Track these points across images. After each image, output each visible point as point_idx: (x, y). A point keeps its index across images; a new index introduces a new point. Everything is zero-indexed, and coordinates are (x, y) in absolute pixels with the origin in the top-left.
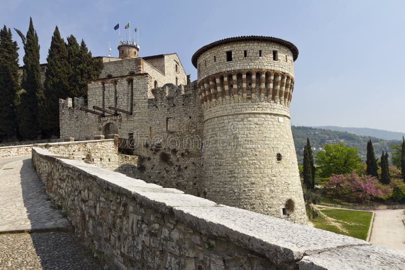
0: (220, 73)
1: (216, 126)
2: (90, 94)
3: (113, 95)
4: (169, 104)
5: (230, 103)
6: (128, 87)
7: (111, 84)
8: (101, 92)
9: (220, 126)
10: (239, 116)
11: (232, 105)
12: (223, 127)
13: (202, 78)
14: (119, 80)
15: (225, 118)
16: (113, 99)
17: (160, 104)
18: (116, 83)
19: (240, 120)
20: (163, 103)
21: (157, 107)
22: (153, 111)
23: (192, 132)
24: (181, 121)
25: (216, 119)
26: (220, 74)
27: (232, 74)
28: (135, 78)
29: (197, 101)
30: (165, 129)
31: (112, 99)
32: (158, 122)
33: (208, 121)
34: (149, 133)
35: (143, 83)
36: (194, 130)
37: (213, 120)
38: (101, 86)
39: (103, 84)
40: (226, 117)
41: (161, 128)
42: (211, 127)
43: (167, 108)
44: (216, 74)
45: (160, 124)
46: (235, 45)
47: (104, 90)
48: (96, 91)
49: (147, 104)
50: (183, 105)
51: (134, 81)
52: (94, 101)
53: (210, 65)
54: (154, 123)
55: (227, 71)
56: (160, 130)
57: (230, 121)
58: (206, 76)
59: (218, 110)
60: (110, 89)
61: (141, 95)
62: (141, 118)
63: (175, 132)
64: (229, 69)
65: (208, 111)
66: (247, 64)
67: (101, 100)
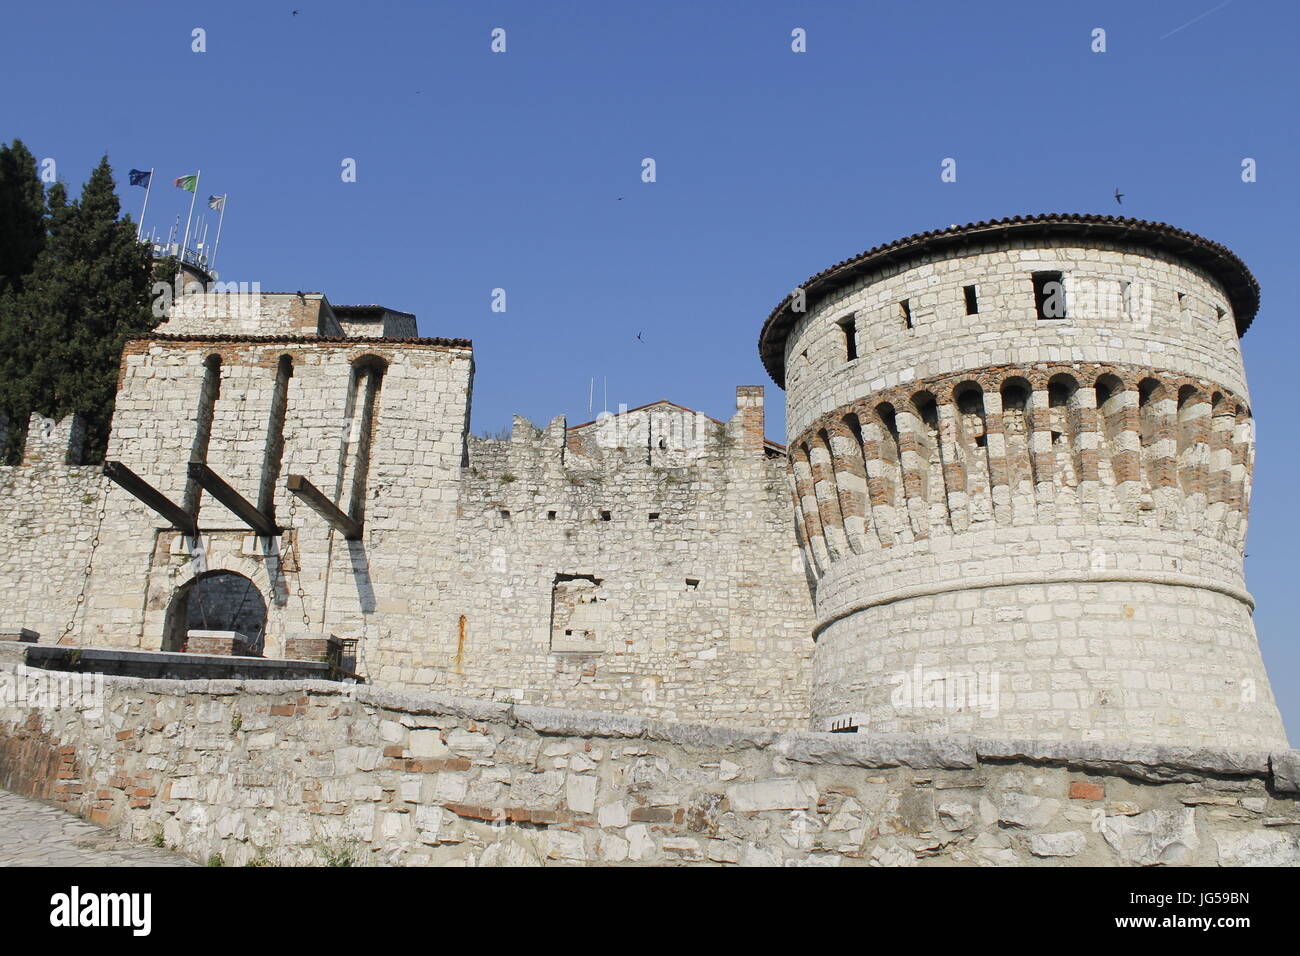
0: (1012, 366)
1: (974, 635)
2: (129, 405)
3: (265, 424)
4: (574, 505)
5: (1057, 522)
6: (352, 395)
7: (257, 371)
8: (195, 403)
9: (1005, 634)
10: (1111, 592)
11: (1063, 531)
12: (1025, 641)
13: (879, 385)
14: (310, 358)
15: (1028, 594)
16: (263, 445)
17: (524, 498)
18: (286, 367)
19: (1115, 610)
20: (538, 499)
21: (506, 514)
22: (485, 533)
23: (693, 664)
24: (637, 598)
25: (968, 599)
26: (1013, 373)
27: (1079, 379)
28: (398, 357)
29: (728, 506)
30: (541, 634)
31: (256, 449)
32: (507, 592)
33: (899, 607)
34: (453, 648)
35: (442, 386)
36: (712, 654)
37: (944, 600)
38: (202, 371)
39: (214, 364)
40: (1036, 592)
41: (523, 627)
42: (937, 637)
43: (561, 524)
44: (986, 369)
45: (515, 605)
46: (1076, 253)
47: (215, 395)
48: (168, 394)
49: (452, 495)
50: (653, 516)
51: (392, 371)
52: (150, 443)
53: (941, 325)
54: (481, 595)
55: (1050, 364)
56: (516, 635)
57: (1061, 611)
58: (908, 376)
59: (977, 553)
60: (252, 395)
61: (424, 446)
62: (410, 561)
63: (599, 654)
64: (1056, 356)
65: (897, 551)
66: (1139, 344)
67: (189, 444)
